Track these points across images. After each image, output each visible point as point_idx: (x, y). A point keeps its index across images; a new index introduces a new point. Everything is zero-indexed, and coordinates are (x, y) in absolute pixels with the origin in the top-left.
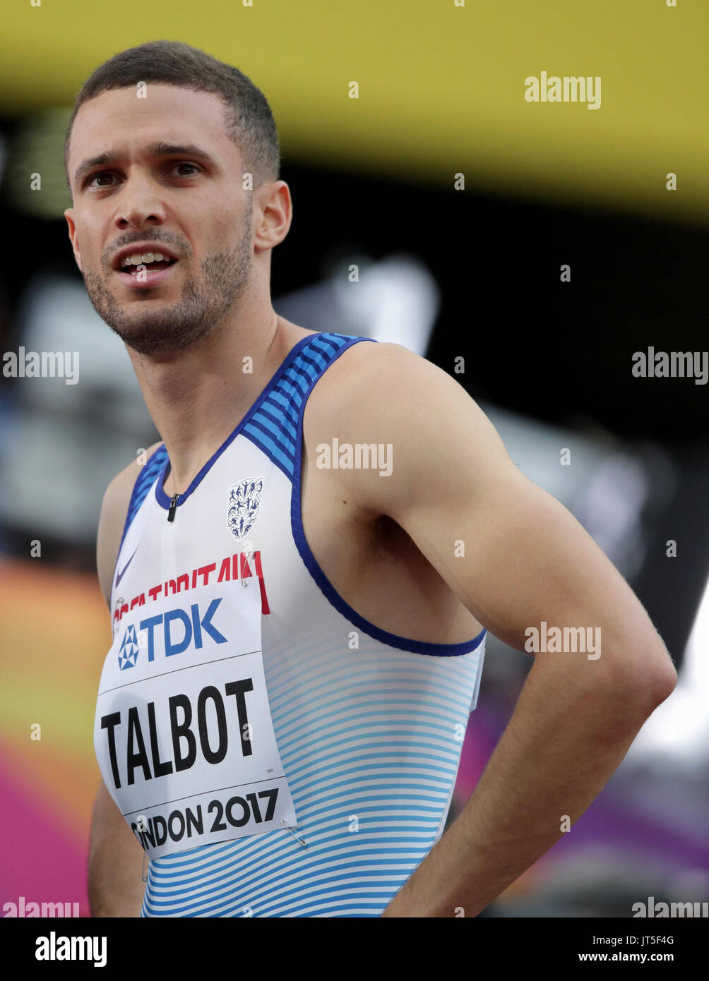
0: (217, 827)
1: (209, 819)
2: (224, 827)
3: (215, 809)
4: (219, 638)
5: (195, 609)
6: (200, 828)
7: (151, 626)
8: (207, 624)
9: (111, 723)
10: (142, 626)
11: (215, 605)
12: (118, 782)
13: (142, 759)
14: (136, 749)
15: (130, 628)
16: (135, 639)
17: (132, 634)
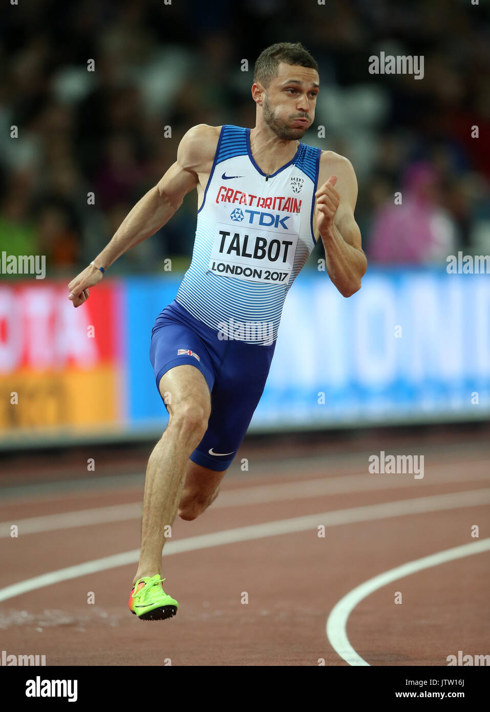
0: (267, 278)
1: (264, 275)
2: (269, 279)
3: (268, 274)
4: (285, 227)
5: (278, 217)
6: (260, 276)
7: (252, 213)
8: (282, 222)
9: (225, 234)
10: (247, 211)
11: (287, 218)
12: (221, 251)
13: (237, 249)
14: (235, 245)
15: (238, 209)
16: (242, 213)
17: (240, 211)
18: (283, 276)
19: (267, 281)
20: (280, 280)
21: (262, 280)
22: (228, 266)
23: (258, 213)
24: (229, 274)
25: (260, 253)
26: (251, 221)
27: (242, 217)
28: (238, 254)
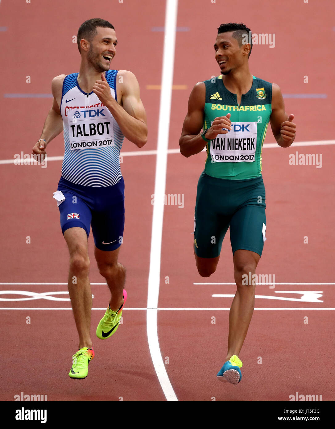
0: (100, 145)
2: (102, 145)
3: (100, 142)
4: (103, 115)
5: (98, 110)
6: (96, 145)
7: (85, 112)
8: (101, 113)
9: (73, 127)
10: (81, 112)
11: (103, 110)
12: (74, 136)
13: (81, 133)
14: (79, 131)
15: (77, 112)
16: (79, 114)
17: (78, 113)
18: (110, 142)
19: (101, 146)
20: (108, 144)
21: (98, 146)
22: (78, 143)
23: (88, 111)
24: (80, 148)
25: (93, 132)
26: (85, 116)
27: (79, 115)
28: (82, 135)
